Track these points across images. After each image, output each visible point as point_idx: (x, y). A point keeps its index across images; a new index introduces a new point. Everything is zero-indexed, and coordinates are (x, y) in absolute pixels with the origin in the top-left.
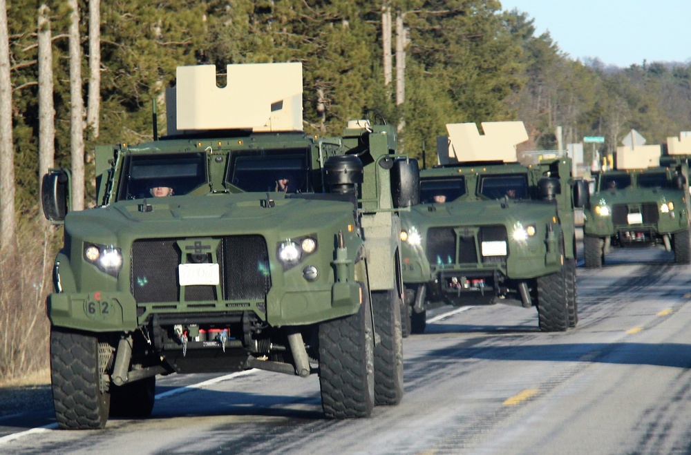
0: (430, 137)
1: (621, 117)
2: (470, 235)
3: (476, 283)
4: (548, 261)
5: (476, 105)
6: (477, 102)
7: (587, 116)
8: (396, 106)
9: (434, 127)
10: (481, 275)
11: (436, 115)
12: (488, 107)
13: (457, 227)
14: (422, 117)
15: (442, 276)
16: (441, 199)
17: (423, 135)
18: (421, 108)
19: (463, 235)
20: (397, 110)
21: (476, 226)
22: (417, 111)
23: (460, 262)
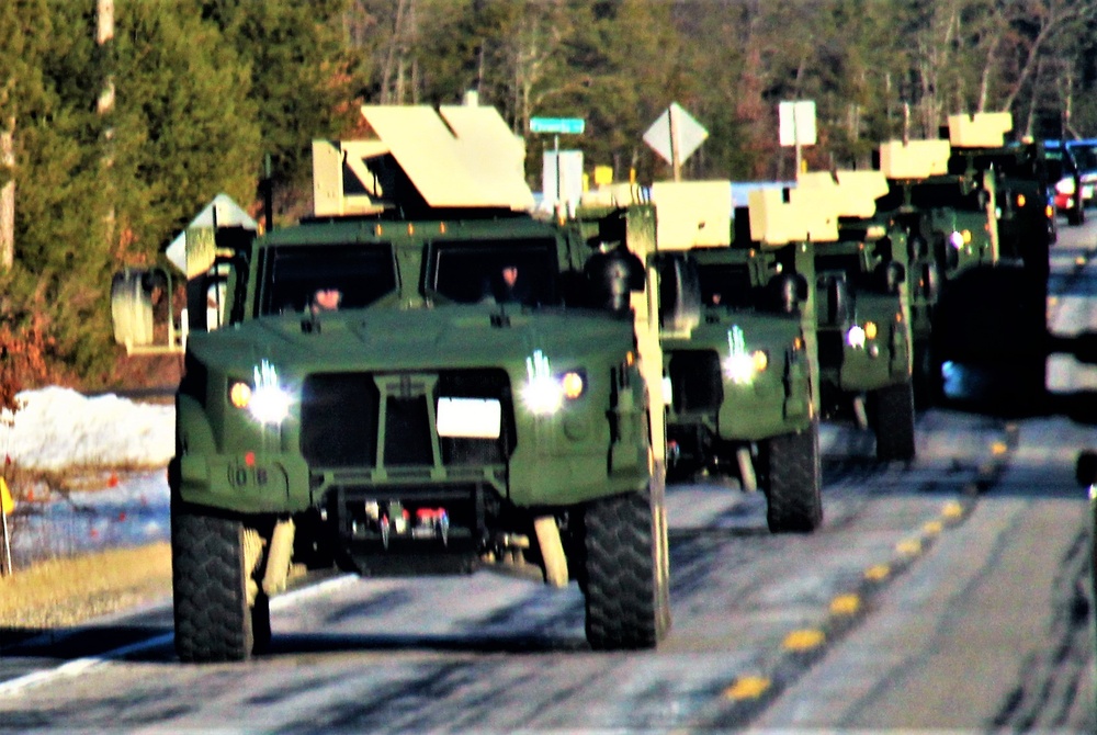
0: (170, 123)
1: (544, 30)
2: (414, 393)
3: (426, 517)
4: (616, 464)
5: (268, 34)
6: (269, 26)
7: (456, 33)
8: (96, 44)
9: (181, 97)
10: (442, 495)
11: (186, 65)
12: (299, 40)
13: (382, 373)
14: (149, 69)
15: (341, 499)
16: (329, 299)
17: (152, 117)
18: (148, 47)
19: (397, 393)
20: (98, 53)
21: (428, 371)
22: (139, 56)
23: (388, 461)
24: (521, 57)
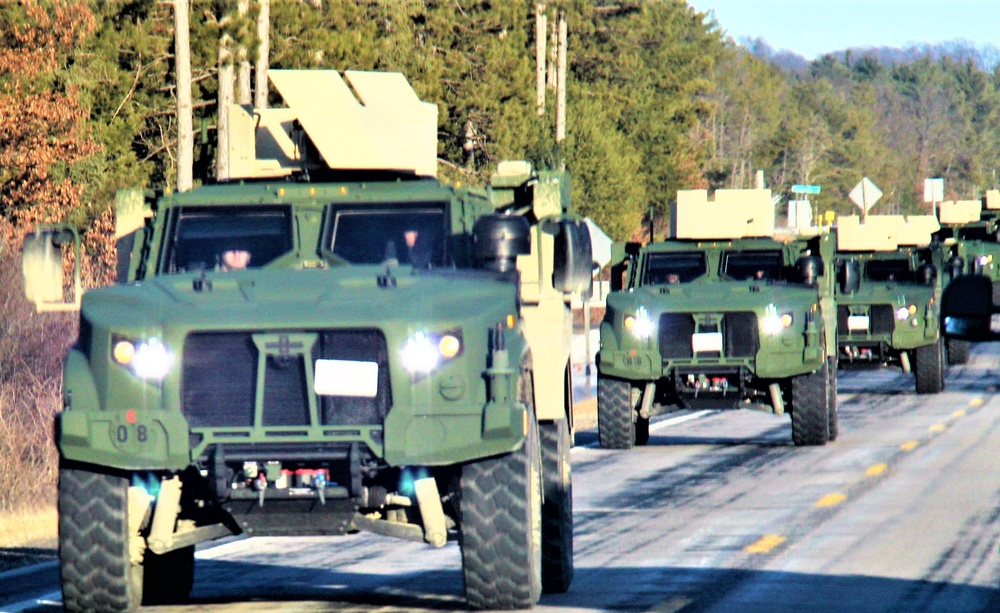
0: (596, 185)
1: (817, 145)
5: (652, 139)
6: (653, 136)
7: (770, 145)
8: (556, 142)
9: (602, 171)
11: (605, 155)
12: (668, 143)
14: (585, 157)
16: (237, 258)
17: (586, 181)
18: (585, 145)
20: (556, 147)
22: (580, 149)
24: (805, 158)
